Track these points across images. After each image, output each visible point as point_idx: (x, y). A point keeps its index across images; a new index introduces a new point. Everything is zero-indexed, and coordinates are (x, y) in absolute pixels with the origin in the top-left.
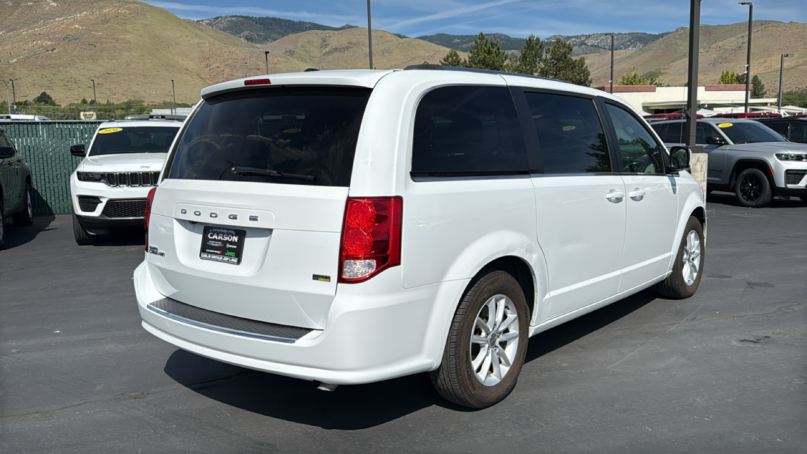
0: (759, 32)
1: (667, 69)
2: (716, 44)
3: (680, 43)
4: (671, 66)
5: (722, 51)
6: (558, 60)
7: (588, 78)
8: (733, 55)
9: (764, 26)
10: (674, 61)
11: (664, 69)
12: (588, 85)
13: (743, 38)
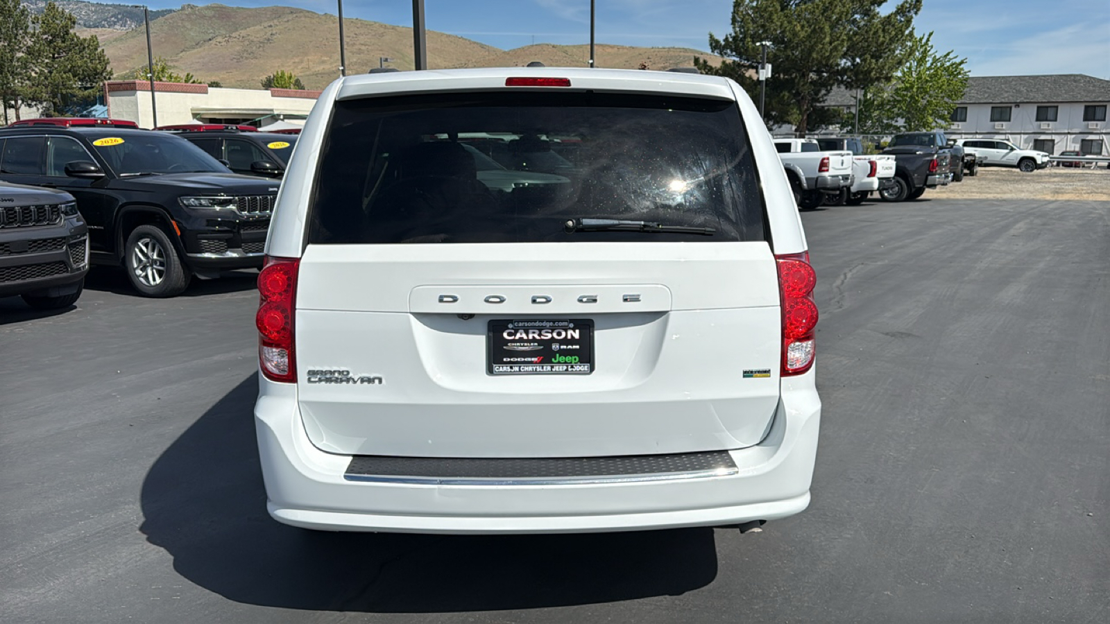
0: (290, 23)
1: (176, 61)
2: (238, 33)
3: (189, 27)
4: (181, 57)
5: (247, 43)
6: (54, 36)
7: (105, 68)
8: (261, 49)
9: (295, 15)
10: (184, 50)
11: (172, 61)
12: (107, 77)
13: (270, 28)
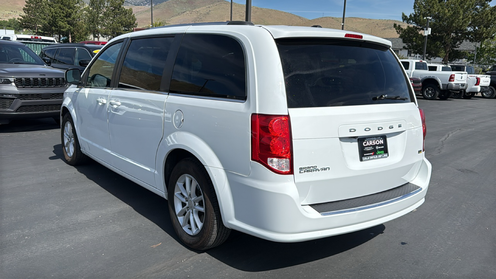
0: (217, 6)
1: (170, 21)
2: (196, 10)
3: (176, 6)
4: (172, 20)
5: (199, 14)
6: (115, 8)
7: (135, 22)
8: (205, 17)
9: (220, 3)
10: (173, 17)
11: (168, 21)
12: (135, 26)
13: (209, 8)
